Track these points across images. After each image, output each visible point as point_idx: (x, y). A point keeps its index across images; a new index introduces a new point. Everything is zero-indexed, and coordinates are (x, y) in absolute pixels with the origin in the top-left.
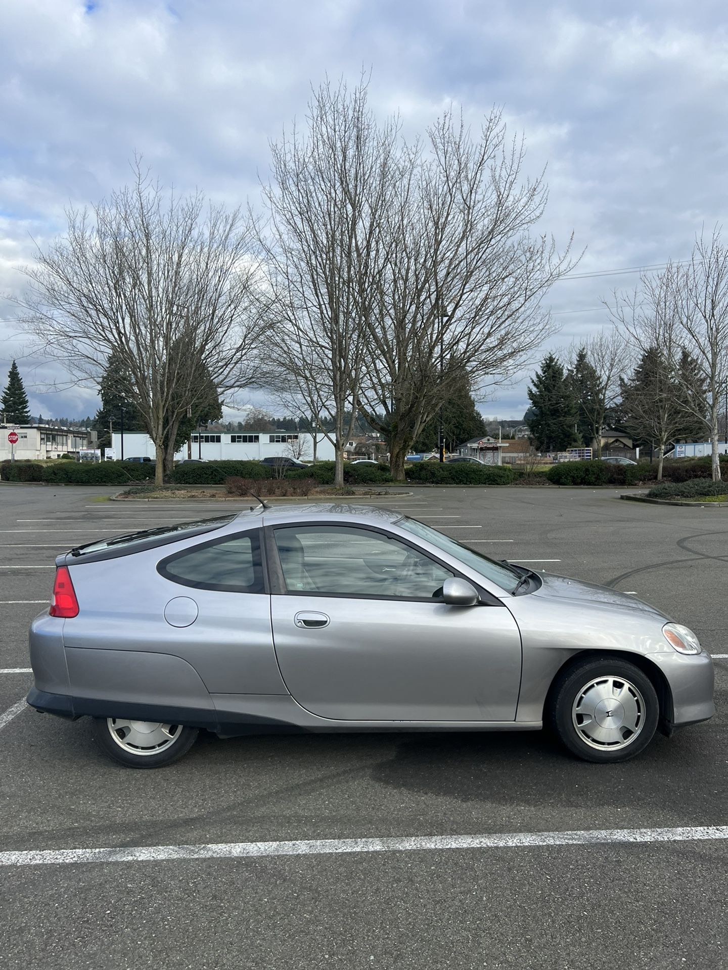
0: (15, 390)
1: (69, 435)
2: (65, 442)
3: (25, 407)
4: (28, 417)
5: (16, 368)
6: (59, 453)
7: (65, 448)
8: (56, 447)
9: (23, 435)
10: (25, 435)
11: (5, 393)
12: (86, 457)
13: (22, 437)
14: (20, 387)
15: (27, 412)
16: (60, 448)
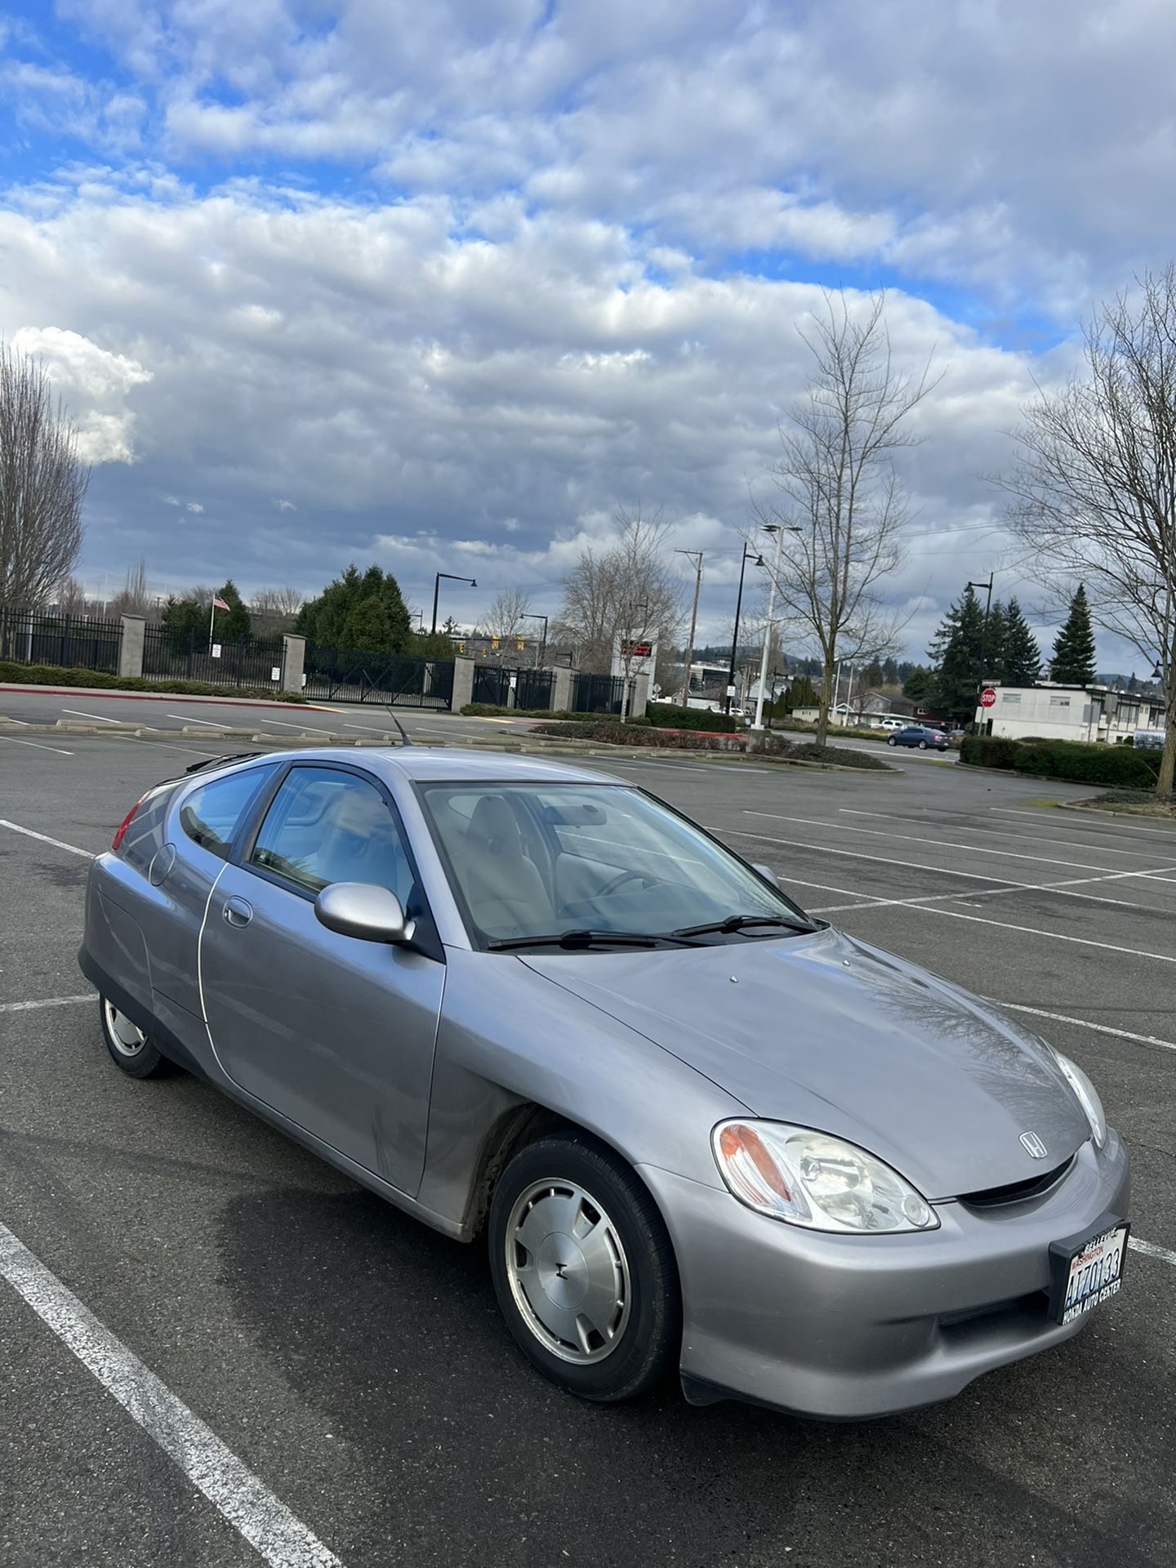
0: (1077, 630)
1: (1142, 705)
2: (1133, 716)
3: (1089, 658)
4: (1091, 673)
5: (1084, 594)
6: (1120, 734)
7: (1132, 726)
8: (1116, 723)
9: (1063, 700)
10: (1067, 700)
11: (1062, 634)
12: (1143, 742)
13: (1062, 704)
14: (1086, 626)
15: (1091, 666)
16: (1123, 725)
